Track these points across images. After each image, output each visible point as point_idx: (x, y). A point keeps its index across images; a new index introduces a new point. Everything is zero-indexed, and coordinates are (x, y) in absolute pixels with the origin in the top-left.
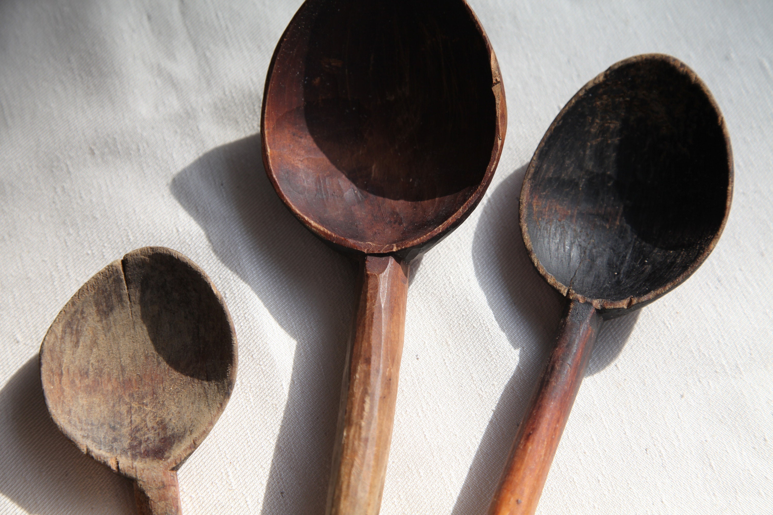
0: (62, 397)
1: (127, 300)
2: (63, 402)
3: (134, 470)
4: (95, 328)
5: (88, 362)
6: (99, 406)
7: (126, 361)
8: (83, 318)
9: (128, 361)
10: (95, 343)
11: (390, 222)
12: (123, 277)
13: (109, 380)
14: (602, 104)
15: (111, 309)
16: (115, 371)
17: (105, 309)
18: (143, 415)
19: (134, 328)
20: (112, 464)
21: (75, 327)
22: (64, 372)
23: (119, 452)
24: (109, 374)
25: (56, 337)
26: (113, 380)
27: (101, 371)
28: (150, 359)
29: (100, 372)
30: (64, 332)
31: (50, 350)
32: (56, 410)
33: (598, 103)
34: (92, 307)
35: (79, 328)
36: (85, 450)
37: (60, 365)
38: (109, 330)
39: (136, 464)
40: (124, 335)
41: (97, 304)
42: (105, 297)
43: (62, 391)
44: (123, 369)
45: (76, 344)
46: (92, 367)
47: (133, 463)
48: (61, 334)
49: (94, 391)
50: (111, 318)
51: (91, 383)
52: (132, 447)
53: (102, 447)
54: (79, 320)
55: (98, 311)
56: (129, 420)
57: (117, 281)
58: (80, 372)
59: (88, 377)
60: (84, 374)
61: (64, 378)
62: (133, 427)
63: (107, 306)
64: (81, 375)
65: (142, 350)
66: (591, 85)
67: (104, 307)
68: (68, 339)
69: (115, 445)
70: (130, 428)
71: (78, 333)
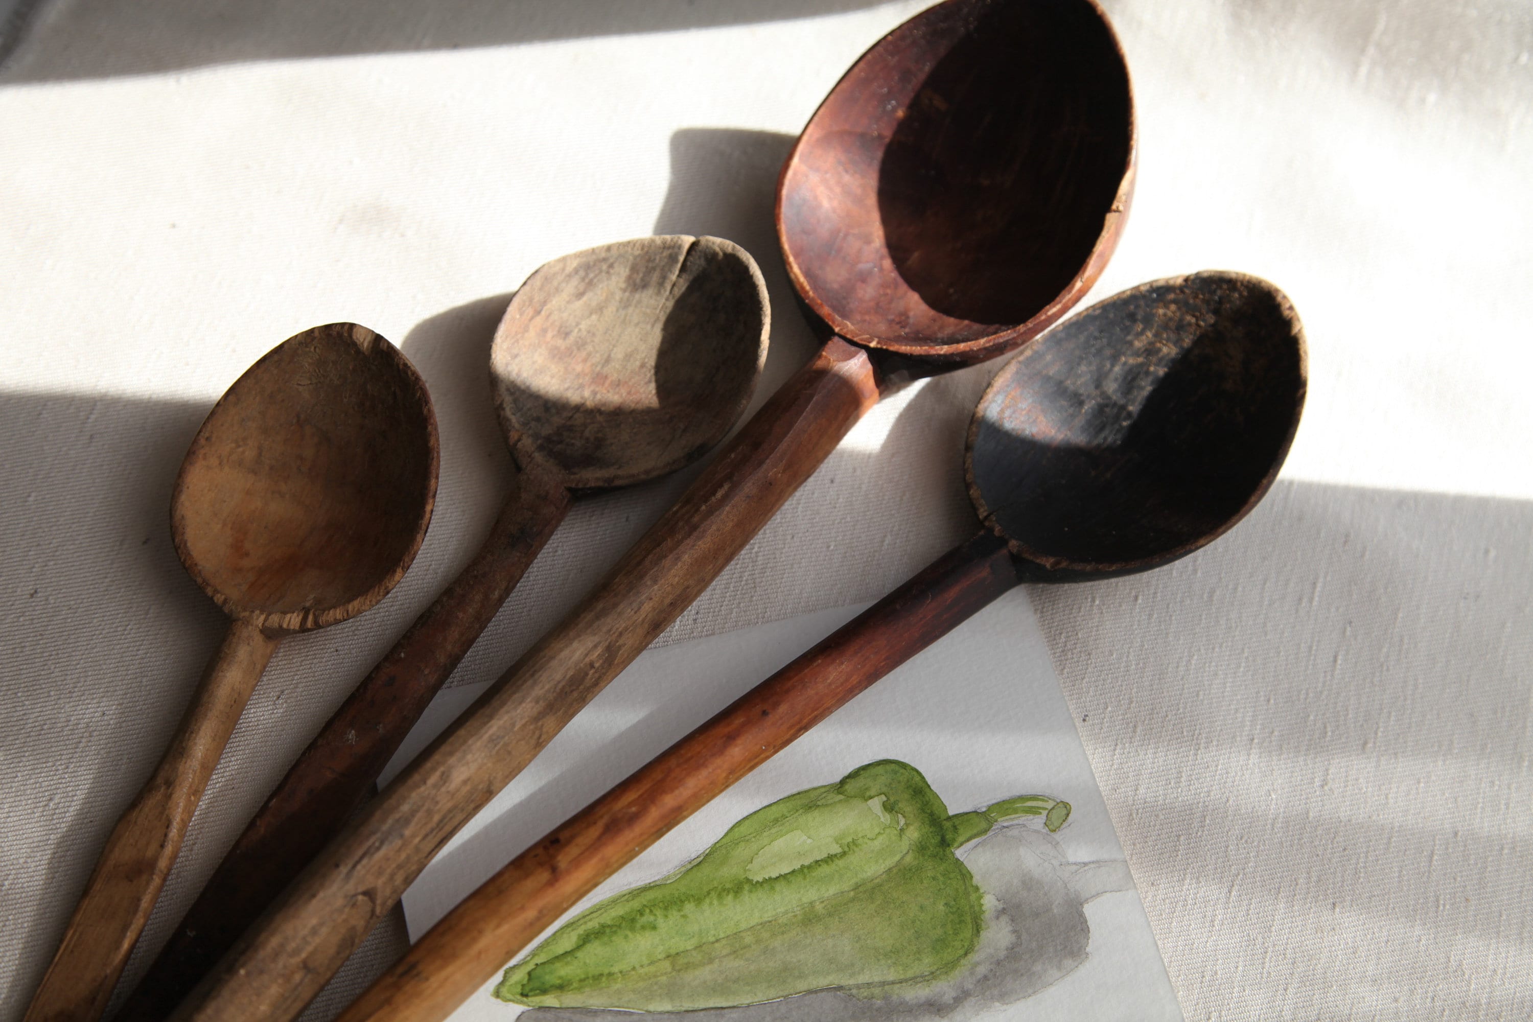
0: (519, 336)
1: (669, 288)
2: (517, 341)
3: (529, 460)
4: (613, 294)
5: (578, 324)
6: (552, 377)
7: (619, 354)
8: (608, 273)
9: (620, 356)
10: (600, 309)
11: (893, 321)
12: (681, 258)
13: (585, 361)
14: (1165, 315)
15: (645, 286)
16: (598, 355)
17: (638, 281)
18: (589, 421)
19: (653, 326)
20: (514, 436)
21: (591, 275)
22: (543, 313)
23: (531, 432)
24: (589, 354)
25: (563, 270)
26: (589, 364)
27: (584, 344)
28: (644, 370)
29: (581, 344)
30: (576, 271)
31: (546, 279)
32: (503, 342)
33: (1161, 311)
34: (625, 267)
35: (595, 280)
36: (499, 402)
37: (545, 303)
38: (626, 307)
39: (536, 454)
40: (637, 324)
41: (634, 269)
42: (647, 267)
43: (526, 330)
44: (608, 360)
45: (580, 295)
46: (578, 332)
47: (534, 452)
48: (571, 270)
49: (560, 358)
50: (637, 296)
51: (563, 348)
52: (548, 439)
53: (518, 414)
54: (601, 271)
55: (629, 278)
56: (570, 414)
57: (673, 259)
58: (561, 327)
59: (565, 339)
60: (564, 333)
61: (539, 320)
62: (569, 423)
63: (642, 280)
64: (559, 331)
65: (643, 355)
66: (1161, 283)
67: (638, 278)
68: (575, 281)
69: (533, 424)
70: (563, 422)
71: (590, 284)
